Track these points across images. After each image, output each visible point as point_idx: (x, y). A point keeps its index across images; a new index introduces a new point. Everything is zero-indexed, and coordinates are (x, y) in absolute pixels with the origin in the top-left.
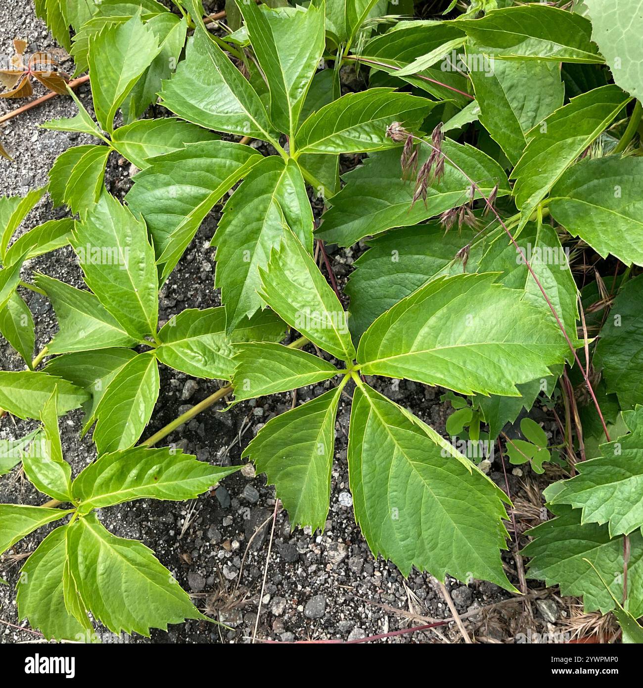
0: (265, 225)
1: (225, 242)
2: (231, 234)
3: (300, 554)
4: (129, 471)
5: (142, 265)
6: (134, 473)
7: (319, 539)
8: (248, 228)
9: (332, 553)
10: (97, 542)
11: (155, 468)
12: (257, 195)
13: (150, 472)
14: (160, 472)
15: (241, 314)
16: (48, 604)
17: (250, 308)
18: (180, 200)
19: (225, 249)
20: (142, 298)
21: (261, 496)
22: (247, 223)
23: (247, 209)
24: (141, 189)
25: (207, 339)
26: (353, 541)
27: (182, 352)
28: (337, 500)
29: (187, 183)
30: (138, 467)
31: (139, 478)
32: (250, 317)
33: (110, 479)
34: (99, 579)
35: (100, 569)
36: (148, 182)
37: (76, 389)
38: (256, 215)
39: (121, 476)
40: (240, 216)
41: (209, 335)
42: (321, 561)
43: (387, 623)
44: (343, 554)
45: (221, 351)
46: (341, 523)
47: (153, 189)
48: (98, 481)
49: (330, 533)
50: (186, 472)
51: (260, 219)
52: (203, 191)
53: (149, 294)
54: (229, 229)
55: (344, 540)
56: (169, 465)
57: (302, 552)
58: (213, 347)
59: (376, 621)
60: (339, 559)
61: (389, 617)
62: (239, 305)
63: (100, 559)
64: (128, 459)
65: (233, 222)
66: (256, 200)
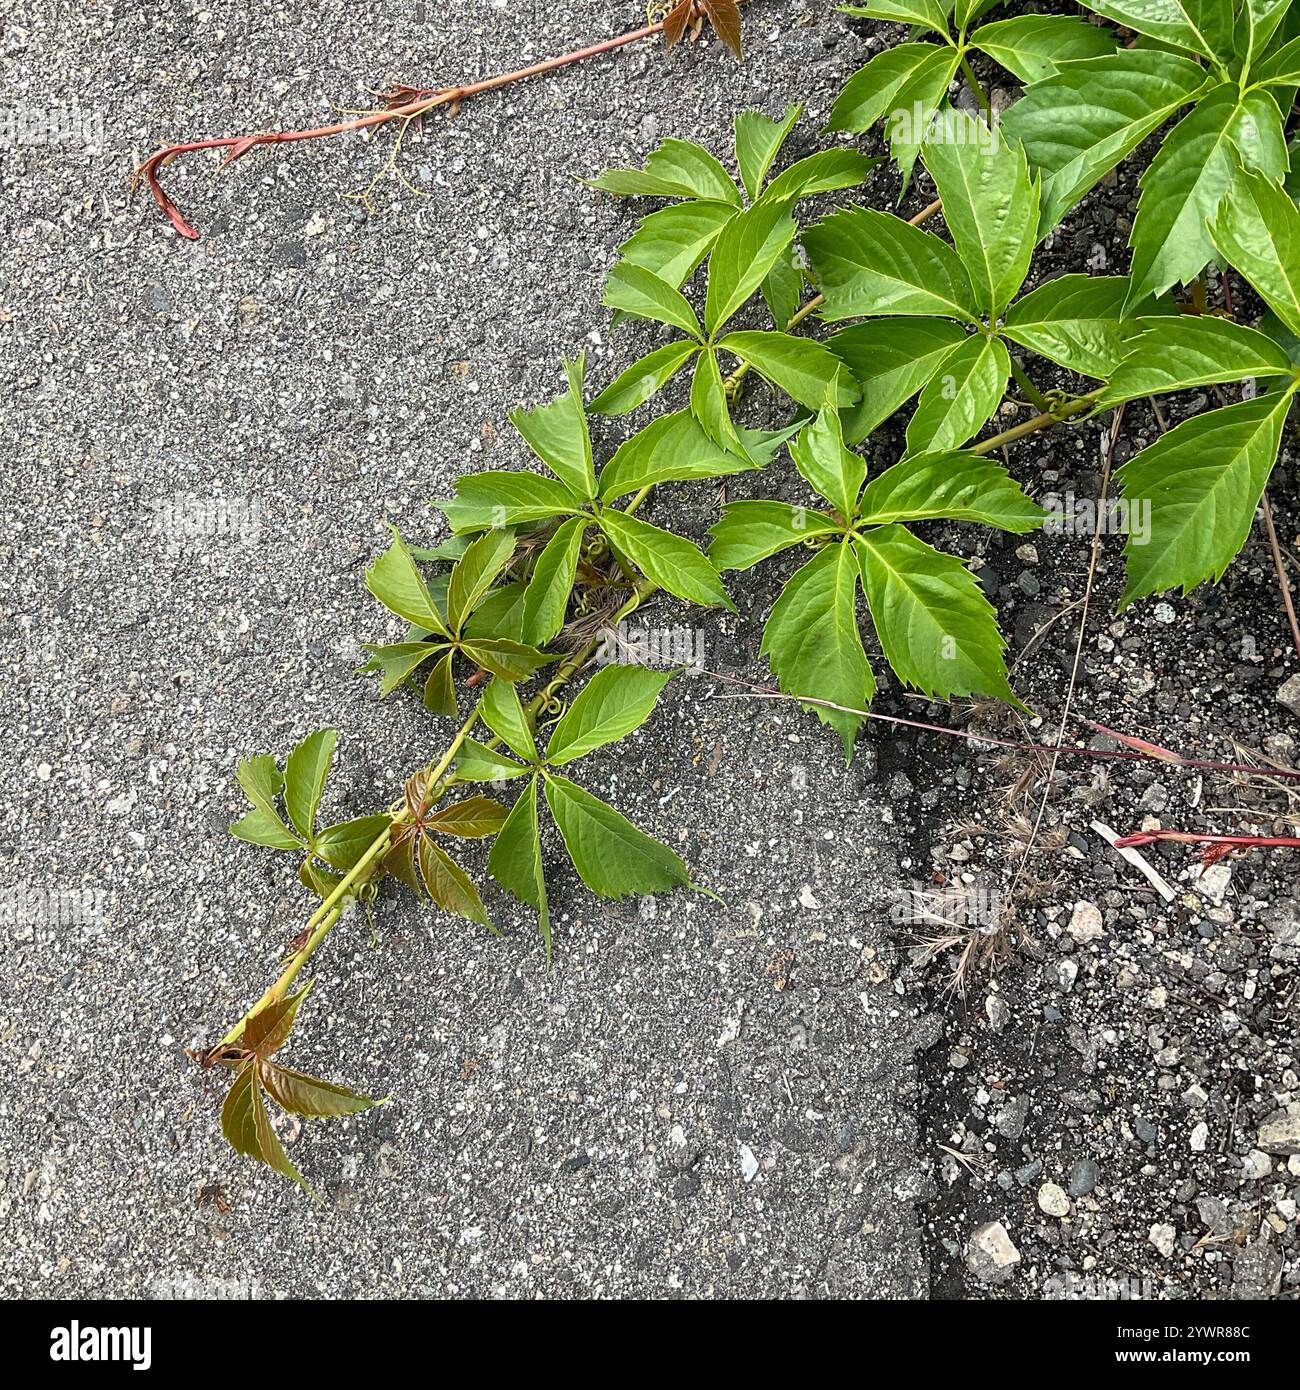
0: (1204, 173)
1: (1153, 185)
2: (1163, 177)
3: (1089, 675)
4: (937, 486)
5: (1002, 212)
6: (942, 489)
7: (1118, 659)
8: (1184, 173)
9: (1134, 680)
10: (884, 568)
11: (968, 489)
12: (1204, 131)
13: (961, 493)
14: (973, 496)
15: (1147, 290)
16: (799, 643)
17: (1161, 284)
18: (1085, 126)
19: (1151, 195)
20: (991, 258)
21: (1042, 589)
22: (1184, 165)
23: (1187, 148)
24: (1032, 105)
25: (1071, 326)
26: (1166, 671)
27: (1038, 338)
28: (1151, 613)
29: (1100, 104)
30: (950, 482)
31: (946, 498)
32: (1158, 296)
33: (914, 490)
34: (886, 612)
35: (888, 601)
36: (1046, 95)
37: (852, 381)
38: (1196, 157)
39: (927, 488)
40: (1178, 154)
41: (1076, 322)
42: (1118, 690)
43: (1200, 785)
44: (1151, 685)
45: (1088, 347)
46: (1152, 646)
47: (1049, 107)
48: (897, 490)
49: (1134, 655)
50: (1005, 504)
51: (1199, 165)
52: (1120, 117)
53: (1006, 253)
54: (1161, 170)
55: (1153, 668)
56: (985, 490)
57: (1092, 672)
58: (1078, 339)
59: (1185, 780)
60: (1144, 689)
61: (1204, 779)
62: (1148, 277)
63: (888, 589)
64: (946, 465)
65: (1169, 162)
66: (1200, 138)
